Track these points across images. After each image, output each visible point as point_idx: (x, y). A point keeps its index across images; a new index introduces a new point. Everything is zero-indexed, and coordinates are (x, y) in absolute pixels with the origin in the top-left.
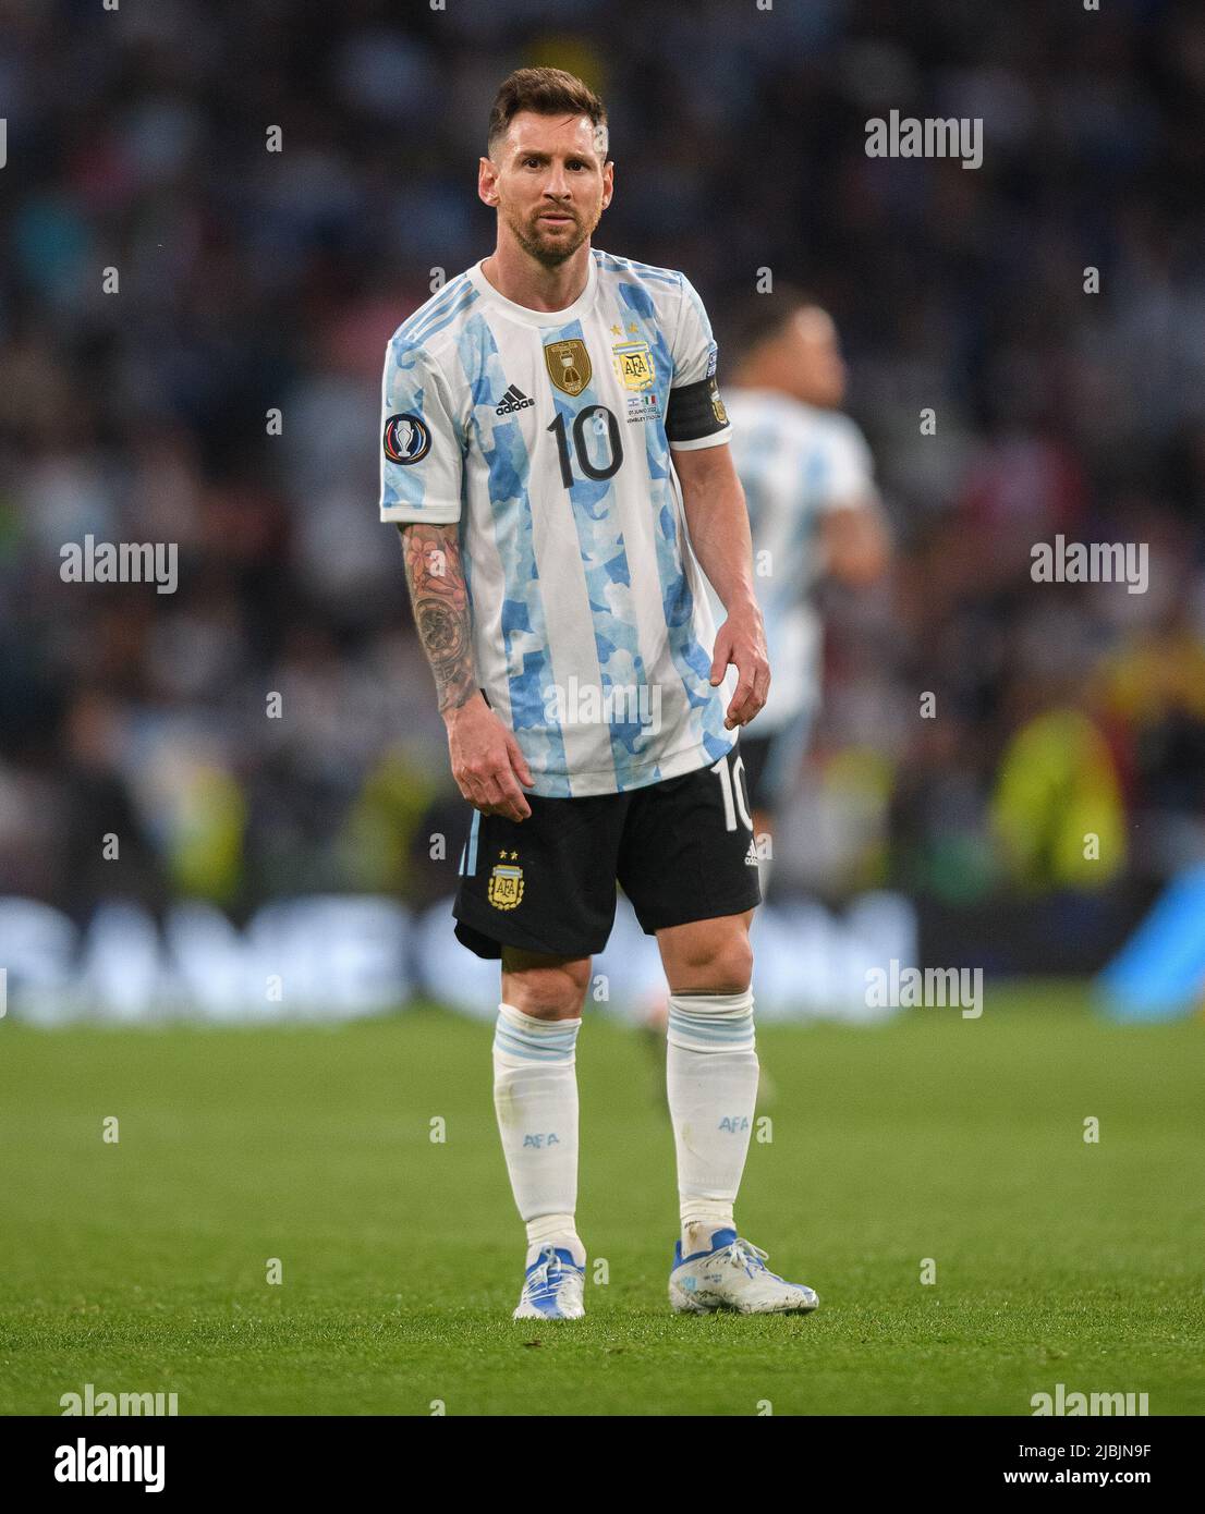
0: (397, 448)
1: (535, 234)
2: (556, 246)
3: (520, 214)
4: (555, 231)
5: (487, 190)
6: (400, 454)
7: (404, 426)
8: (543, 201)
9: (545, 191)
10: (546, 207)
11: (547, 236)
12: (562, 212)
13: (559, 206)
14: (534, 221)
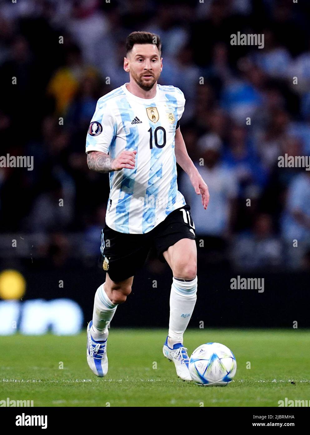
0: (92, 131)
1: (141, 81)
2: (148, 85)
3: (136, 75)
4: (147, 80)
5: (126, 67)
6: (93, 133)
7: (95, 125)
8: (144, 71)
9: (145, 68)
10: (145, 73)
11: (145, 82)
12: (150, 74)
13: (149, 73)
14: (141, 77)
